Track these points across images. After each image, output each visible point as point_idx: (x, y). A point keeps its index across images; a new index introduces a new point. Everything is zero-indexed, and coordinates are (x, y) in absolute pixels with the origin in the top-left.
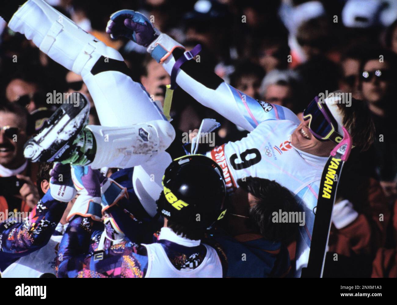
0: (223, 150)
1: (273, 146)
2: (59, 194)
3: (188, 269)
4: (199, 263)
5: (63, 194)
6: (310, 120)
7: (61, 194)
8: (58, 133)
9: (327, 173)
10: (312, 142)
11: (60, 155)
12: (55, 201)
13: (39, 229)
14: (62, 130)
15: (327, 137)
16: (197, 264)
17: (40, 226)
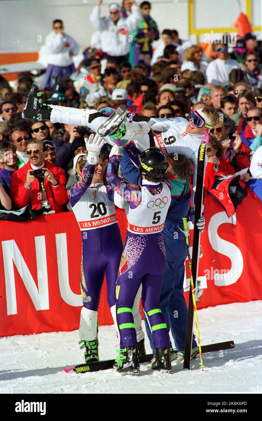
0: (161, 136)
1: (180, 134)
2: (91, 162)
3: (157, 194)
4: (161, 191)
5: (93, 161)
6: (193, 121)
7: (92, 162)
8: (114, 122)
9: (200, 150)
10: (196, 129)
11: (113, 132)
12: (90, 165)
13: (86, 178)
14: (116, 121)
15: (201, 126)
16: (160, 191)
17: (86, 177)
